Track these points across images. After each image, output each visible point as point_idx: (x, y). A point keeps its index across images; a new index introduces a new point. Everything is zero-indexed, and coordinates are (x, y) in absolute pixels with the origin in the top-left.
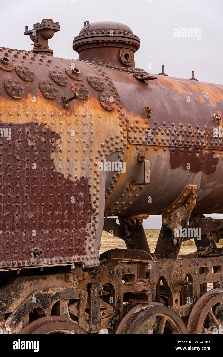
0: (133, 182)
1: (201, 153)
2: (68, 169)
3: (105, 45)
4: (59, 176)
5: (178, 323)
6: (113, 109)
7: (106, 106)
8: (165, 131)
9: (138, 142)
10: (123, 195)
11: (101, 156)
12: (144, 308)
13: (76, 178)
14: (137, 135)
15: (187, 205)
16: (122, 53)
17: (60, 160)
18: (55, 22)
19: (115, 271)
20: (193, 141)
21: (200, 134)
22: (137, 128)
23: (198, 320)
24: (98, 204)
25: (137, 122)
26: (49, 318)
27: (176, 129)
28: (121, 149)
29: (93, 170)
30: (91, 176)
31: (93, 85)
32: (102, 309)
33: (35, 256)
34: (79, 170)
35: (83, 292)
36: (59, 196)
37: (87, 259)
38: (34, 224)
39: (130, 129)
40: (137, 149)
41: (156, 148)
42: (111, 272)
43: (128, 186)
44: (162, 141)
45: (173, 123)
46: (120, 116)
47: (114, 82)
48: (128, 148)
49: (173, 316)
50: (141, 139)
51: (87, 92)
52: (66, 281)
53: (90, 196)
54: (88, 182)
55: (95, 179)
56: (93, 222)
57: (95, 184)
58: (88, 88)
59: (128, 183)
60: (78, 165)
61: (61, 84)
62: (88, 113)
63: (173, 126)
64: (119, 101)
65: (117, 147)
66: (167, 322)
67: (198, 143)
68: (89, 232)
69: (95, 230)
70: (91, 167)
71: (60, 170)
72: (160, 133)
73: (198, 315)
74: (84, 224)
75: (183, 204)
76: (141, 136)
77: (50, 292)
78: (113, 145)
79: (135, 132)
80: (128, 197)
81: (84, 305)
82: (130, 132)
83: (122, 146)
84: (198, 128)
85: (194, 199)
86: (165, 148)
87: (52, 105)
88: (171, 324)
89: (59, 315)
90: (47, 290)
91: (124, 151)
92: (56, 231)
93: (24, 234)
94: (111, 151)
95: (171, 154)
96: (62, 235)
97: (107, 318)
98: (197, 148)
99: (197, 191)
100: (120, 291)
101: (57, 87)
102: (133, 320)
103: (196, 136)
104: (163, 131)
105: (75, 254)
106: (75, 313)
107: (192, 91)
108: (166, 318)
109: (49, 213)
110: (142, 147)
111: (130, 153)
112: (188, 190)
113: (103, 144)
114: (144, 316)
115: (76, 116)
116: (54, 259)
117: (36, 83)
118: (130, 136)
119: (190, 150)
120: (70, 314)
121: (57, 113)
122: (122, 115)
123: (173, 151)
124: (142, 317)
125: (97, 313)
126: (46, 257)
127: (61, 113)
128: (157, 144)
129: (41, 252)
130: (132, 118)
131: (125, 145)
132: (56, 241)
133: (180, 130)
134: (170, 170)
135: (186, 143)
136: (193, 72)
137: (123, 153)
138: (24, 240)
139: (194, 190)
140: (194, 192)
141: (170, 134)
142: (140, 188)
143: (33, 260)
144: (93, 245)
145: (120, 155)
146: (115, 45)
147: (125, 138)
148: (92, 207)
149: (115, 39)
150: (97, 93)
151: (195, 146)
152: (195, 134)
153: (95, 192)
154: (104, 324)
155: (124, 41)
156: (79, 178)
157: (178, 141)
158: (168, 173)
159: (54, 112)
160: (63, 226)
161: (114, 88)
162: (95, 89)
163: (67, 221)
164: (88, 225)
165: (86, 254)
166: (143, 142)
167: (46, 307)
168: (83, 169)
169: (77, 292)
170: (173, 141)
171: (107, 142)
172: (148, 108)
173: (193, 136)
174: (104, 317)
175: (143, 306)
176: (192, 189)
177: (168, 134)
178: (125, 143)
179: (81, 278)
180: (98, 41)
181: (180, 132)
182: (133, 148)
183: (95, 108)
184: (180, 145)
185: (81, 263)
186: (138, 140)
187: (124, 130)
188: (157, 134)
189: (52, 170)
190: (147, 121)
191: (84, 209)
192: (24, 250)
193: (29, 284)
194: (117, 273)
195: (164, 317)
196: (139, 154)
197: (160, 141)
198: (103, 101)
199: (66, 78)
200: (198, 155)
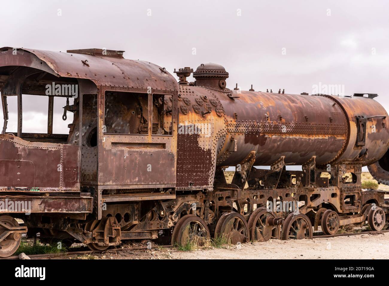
0: (227, 150)
1: (259, 135)
2: (203, 145)
3: (213, 78)
4: (200, 148)
5: (245, 222)
6: (222, 116)
7: (219, 114)
8: (243, 125)
9: (231, 131)
10: (222, 156)
11: (216, 138)
12: (230, 213)
13: (206, 149)
14: (231, 128)
15: (250, 162)
16: (221, 82)
17: (201, 141)
18: (191, 68)
19: (215, 194)
20: (256, 129)
21: (259, 125)
22: (232, 124)
23: (253, 222)
24: (214, 161)
25: (231, 121)
26: (189, 215)
27: (248, 124)
28: (225, 135)
29: (213, 145)
30: (212, 148)
31: (213, 104)
32: (210, 213)
33: (190, 185)
34: (208, 145)
35: (202, 204)
36: (200, 158)
37: (209, 187)
38: (190, 170)
39: (228, 125)
40: (231, 134)
41: (239, 134)
42: (214, 195)
43: (225, 152)
44: (242, 130)
45: (247, 121)
46: (225, 119)
47: (220, 101)
48: (227, 134)
49: (242, 219)
50: (233, 129)
51: (211, 108)
52: (195, 198)
53: (211, 157)
54: (211, 151)
55: (214, 150)
56: (212, 170)
57: (214, 152)
58: (211, 106)
59: (225, 151)
60: (207, 143)
61: (201, 105)
62: (212, 119)
63: (247, 122)
64: (224, 111)
65: (223, 134)
66: (239, 221)
67: (258, 130)
68: (210, 175)
69: (213, 174)
70: (212, 144)
71: (200, 146)
72: (241, 126)
73: (253, 220)
74: (208, 171)
75: (248, 161)
76: (233, 128)
77: (189, 203)
78: (221, 133)
79: (231, 126)
80: (224, 157)
81: (202, 210)
82: (228, 126)
83: (225, 134)
84: (258, 122)
85: (254, 159)
86: (243, 134)
87: (198, 116)
88: (241, 223)
89: (192, 214)
90: (188, 202)
91: (226, 136)
92: (198, 174)
93: (186, 175)
94: (220, 136)
95: (245, 136)
96: (200, 176)
97: (211, 218)
98: (258, 133)
99: (255, 154)
100: (217, 205)
101: (200, 107)
102: (225, 219)
103: (257, 127)
104: (242, 125)
105: (204, 185)
106: (199, 214)
107: (254, 101)
108: (239, 219)
109: (196, 166)
110: (233, 134)
111: (228, 136)
112: (251, 154)
113: (218, 133)
114: (230, 217)
115: (207, 120)
116: (197, 187)
117: (191, 105)
118: (228, 128)
119: (254, 134)
120: (196, 214)
121: (200, 119)
122: (225, 118)
123: (246, 135)
124: (229, 218)
125: (208, 215)
126: (194, 186)
127: (201, 119)
128: (240, 132)
129: (193, 183)
130: (229, 119)
131: (226, 133)
132: (198, 178)
133: (250, 124)
134: (244, 144)
135: (252, 131)
136: (252, 85)
137: (225, 137)
138: (186, 178)
139: (254, 154)
140: (254, 155)
141: (245, 126)
142: (230, 153)
143: (189, 187)
144: (212, 181)
145: (224, 138)
146: (217, 78)
147: (226, 129)
148: (212, 163)
149: (218, 75)
150: (215, 108)
151: (256, 132)
152: (257, 125)
153: (213, 156)
154: (210, 221)
155: (223, 76)
156: (207, 149)
157: (249, 130)
158: (243, 146)
159: (199, 119)
160: (201, 172)
161: (221, 104)
162: (214, 106)
163: (202, 169)
164: (210, 171)
165: (208, 185)
166: (234, 131)
167: (188, 210)
168: (209, 145)
169: (200, 203)
170: (247, 130)
171: (219, 132)
172: (236, 114)
173: (256, 127)
174: (210, 217)
175: (229, 213)
176: (253, 154)
177: (244, 127)
178: (227, 132)
179: (201, 197)
180: (209, 76)
181: (250, 125)
182: (229, 134)
183: (214, 115)
184: (250, 132)
185: (207, 189)
186: (232, 130)
187: (226, 126)
188: (240, 126)
189: (198, 146)
190: (235, 120)
191: (209, 164)
192: (186, 182)
193: (181, 199)
194: (216, 195)
195: (238, 219)
196: (232, 137)
197: (241, 130)
198: (217, 112)
199: (202, 102)
200: (257, 136)
